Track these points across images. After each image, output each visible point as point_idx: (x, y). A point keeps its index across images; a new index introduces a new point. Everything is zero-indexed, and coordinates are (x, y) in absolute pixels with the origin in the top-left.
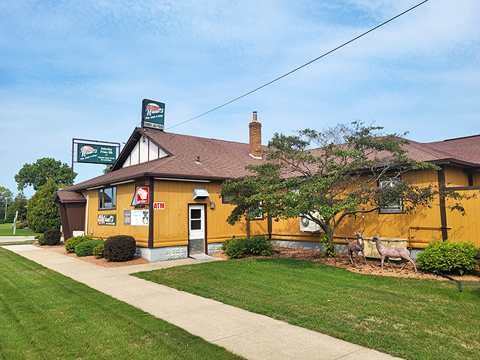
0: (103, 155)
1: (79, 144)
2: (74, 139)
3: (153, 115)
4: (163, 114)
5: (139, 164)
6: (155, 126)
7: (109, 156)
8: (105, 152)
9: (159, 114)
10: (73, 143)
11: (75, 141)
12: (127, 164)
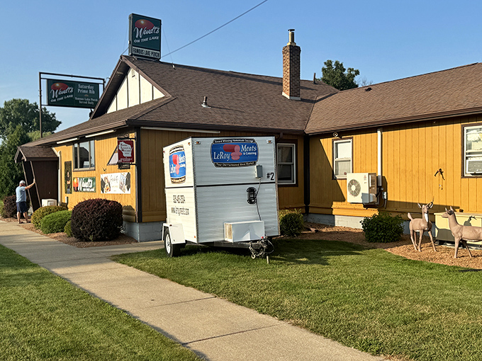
0: (82, 95)
1: (48, 80)
2: (40, 73)
3: (144, 36)
4: (159, 35)
5: (129, 108)
6: (148, 53)
7: (91, 96)
8: (84, 91)
9: (154, 35)
10: (40, 78)
11: (42, 76)
12: (112, 109)
